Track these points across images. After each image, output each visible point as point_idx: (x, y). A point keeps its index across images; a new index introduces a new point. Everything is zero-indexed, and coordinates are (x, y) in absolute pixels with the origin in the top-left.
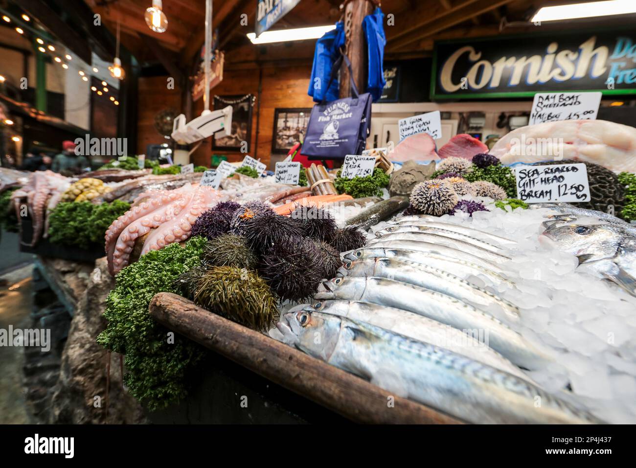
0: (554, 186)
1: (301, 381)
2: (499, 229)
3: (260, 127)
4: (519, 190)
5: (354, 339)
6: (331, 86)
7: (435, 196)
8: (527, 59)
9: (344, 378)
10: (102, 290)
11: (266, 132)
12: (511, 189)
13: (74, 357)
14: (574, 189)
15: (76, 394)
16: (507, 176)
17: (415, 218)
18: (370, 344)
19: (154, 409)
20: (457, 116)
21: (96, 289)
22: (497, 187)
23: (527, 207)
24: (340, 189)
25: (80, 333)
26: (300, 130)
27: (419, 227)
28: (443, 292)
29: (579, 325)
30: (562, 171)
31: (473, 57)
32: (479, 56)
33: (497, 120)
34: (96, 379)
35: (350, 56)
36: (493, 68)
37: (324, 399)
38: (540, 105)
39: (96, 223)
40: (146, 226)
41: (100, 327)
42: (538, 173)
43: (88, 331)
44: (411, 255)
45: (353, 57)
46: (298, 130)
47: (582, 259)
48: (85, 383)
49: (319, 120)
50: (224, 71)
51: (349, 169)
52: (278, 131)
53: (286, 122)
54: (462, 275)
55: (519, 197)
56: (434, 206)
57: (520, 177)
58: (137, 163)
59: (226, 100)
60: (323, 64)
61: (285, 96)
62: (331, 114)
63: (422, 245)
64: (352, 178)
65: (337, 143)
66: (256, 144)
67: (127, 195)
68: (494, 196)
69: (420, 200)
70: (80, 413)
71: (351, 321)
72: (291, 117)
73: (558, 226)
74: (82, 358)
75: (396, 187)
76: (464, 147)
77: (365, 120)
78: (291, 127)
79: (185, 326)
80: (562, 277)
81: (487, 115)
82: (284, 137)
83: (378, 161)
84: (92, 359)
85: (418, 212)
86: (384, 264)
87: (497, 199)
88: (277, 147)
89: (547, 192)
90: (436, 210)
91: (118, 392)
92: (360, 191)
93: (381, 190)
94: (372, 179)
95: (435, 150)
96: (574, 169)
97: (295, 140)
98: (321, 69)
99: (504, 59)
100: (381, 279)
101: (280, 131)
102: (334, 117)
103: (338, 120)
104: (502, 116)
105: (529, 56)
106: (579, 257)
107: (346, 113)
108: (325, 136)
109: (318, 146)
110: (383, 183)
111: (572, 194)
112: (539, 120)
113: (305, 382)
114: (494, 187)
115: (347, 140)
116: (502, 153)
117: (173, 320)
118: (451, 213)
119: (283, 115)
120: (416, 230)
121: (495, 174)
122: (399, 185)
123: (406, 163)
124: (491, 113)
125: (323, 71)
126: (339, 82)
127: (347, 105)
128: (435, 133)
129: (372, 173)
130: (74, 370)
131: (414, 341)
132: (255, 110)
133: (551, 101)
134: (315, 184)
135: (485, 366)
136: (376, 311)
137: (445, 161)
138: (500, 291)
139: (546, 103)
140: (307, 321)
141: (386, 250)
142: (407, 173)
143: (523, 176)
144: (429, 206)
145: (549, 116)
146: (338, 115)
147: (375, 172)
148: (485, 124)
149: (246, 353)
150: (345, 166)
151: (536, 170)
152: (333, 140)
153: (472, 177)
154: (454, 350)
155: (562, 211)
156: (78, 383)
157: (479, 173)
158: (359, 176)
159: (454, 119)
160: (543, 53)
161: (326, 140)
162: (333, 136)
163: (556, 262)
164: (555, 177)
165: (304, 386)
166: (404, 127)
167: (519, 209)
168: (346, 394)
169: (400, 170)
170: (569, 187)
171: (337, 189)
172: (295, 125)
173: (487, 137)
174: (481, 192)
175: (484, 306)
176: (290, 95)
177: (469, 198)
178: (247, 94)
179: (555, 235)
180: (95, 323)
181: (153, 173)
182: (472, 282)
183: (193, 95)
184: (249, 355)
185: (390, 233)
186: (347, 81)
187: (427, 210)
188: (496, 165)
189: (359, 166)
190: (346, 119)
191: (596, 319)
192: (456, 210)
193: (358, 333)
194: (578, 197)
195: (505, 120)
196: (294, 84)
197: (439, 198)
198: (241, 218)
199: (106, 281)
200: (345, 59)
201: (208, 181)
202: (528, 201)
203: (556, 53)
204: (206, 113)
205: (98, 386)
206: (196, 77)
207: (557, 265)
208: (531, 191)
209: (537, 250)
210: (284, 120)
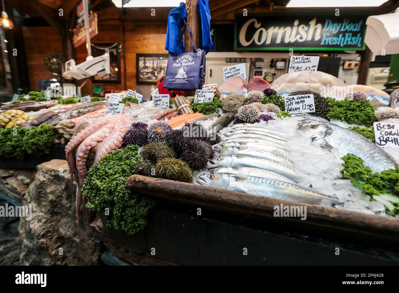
0: (300, 105)
1: (222, 198)
2: (280, 128)
3: (127, 67)
4: (286, 108)
5: (236, 181)
6: (180, 44)
7: (250, 113)
8: (284, 28)
9: (239, 194)
10: (47, 184)
11: (131, 70)
12: (282, 106)
13: (36, 228)
14: (309, 106)
15: (42, 250)
16: (280, 100)
17: (241, 125)
18: (243, 181)
19: (133, 233)
20: (249, 60)
21: (43, 184)
22: (276, 106)
23: (290, 116)
24: (195, 109)
25: (35, 213)
26: (155, 68)
27: (246, 130)
28: (265, 158)
29: (313, 165)
30: (304, 98)
31: (257, 25)
32: (259, 25)
33: (270, 63)
34: (54, 239)
35: (190, 25)
36: (267, 33)
37: (232, 202)
38: (293, 62)
39: (30, 141)
40: (95, 141)
41: (50, 207)
42: (294, 99)
43: (42, 211)
44: (247, 144)
45: (192, 26)
46: (153, 68)
47: (313, 139)
48: (47, 242)
49: (174, 66)
50: (98, 25)
51: (198, 97)
52: (140, 70)
53: (145, 63)
54: (270, 151)
55: (286, 110)
56: (250, 119)
57: (287, 101)
58: (44, 96)
59: (99, 47)
60: (174, 30)
61: (142, 46)
62: (181, 62)
63: (251, 139)
64: (201, 103)
65: (186, 81)
66: (125, 78)
67: (49, 121)
68: (276, 111)
69: (243, 116)
70: (47, 260)
71: (233, 174)
72: (148, 60)
73: (304, 125)
74: (42, 228)
75: (226, 107)
76: (259, 84)
77: (202, 66)
78: (149, 66)
79: (158, 187)
80: (306, 147)
81: (265, 60)
82: (144, 73)
83: (215, 93)
84: (49, 227)
85: (242, 122)
86: (238, 149)
87: (277, 113)
88: (140, 80)
89: (298, 108)
90: (251, 120)
91: (71, 243)
92: (207, 110)
93: (218, 109)
94: (213, 103)
95: (244, 86)
96: (309, 97)
97: (152, 75)
98: (172, 33)
99: (272, 27)
100: (238, 156)
101: (141, 69)
102: (183, 64)
103: (186, 66)
104: (272, 61)
105: (285, 27)
106: (312, 138)
107: (191, 62)
108: (178, 76)
109: (174, 82)
110: (218, 105)
111: (308, 109)
112: (293, 70)
113: (224, 198)
114: (275, 106)
115: (192, 79)
116: (277, 88)
117: (150, 186)
118: (258, 121)
119: (141, 58)
120: (244, 131)
121: (275, 99)
122: (227, 106)
123: (230, 93)
124: (266, 59)
125: (174, 34)
126: (184, 41)
127: (191, 57)
128: (243, 76)
129: (212, 100)
130: (38, 236)
131: (259, 178)
132: (122, 54)
133: (298, 60)
134: (180, 107)
135: (285, 182)
136: (240, 169)
137: (250, 92)
138: (285, 155)
139: (296, 61)
140: (213, 177)
141: (236, 143)
142: (231, 99)
143: (288, 101)
144: (247, 118)
145: (297, 68)
146: (185, 63)
147: (214, 99)
148: (264, 66)
149: (194, 193)
150: (196, 96)
151: (293, 98)
152: (184, 79)
153: (264, 101)
154: (274, 179)
155: (305, 118)
156: (42, 243)
157: (267, 99)
158: (205, 102)
159: (247, 62)
160: (292, 25)
161: (179, 79)
162: (183, 76)
163: (304, 141)
164: (301, 101)
165: (223, 200)
166: (226, 72)
167: (287, 117)
168: (241, 199)
169: (227, 98)
170: (307, 106)
171: (193, 109)
172: (151, 66)
173: (265, 73)
174: (269, 110)
175: (281, 162)
176: (146, 45)
177: (265, 113)
178: (115, 43)
179: (303, 129)
180: (46, 205)
181: (59, 103)
182: (274, 153)
183: (73, 43)
184: (196, 193)
185: (232, 134)
186: (189, 41)
187: (247, 120)
188: (275, 95)
189: (204, 96)
190: (191, 65)
191: (318, 162)
192: (260, 120)
193: (237, 178)
194: (310, 110)
195: (274, 63)
196: (148, 37)
197: (252, 114)
198: (155, 132)
199: (49, 178)
200: (187, 26)
201: (113, 109)
202: (291, 112)
203: (298, 26)
204: (90, 58)
205: (56, 242)
206: (75, 30)
207: (304, 142)
208: (291, 108)
209: (296, 137)
210: (143, 61)
